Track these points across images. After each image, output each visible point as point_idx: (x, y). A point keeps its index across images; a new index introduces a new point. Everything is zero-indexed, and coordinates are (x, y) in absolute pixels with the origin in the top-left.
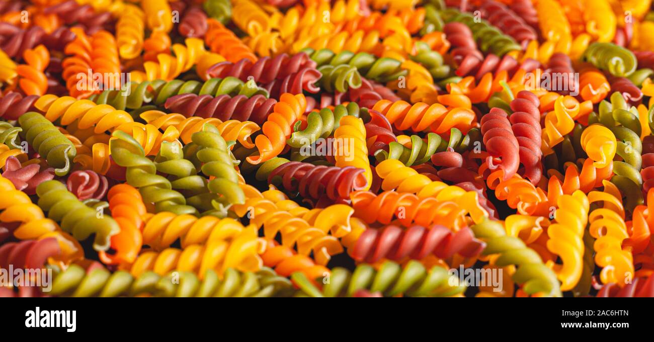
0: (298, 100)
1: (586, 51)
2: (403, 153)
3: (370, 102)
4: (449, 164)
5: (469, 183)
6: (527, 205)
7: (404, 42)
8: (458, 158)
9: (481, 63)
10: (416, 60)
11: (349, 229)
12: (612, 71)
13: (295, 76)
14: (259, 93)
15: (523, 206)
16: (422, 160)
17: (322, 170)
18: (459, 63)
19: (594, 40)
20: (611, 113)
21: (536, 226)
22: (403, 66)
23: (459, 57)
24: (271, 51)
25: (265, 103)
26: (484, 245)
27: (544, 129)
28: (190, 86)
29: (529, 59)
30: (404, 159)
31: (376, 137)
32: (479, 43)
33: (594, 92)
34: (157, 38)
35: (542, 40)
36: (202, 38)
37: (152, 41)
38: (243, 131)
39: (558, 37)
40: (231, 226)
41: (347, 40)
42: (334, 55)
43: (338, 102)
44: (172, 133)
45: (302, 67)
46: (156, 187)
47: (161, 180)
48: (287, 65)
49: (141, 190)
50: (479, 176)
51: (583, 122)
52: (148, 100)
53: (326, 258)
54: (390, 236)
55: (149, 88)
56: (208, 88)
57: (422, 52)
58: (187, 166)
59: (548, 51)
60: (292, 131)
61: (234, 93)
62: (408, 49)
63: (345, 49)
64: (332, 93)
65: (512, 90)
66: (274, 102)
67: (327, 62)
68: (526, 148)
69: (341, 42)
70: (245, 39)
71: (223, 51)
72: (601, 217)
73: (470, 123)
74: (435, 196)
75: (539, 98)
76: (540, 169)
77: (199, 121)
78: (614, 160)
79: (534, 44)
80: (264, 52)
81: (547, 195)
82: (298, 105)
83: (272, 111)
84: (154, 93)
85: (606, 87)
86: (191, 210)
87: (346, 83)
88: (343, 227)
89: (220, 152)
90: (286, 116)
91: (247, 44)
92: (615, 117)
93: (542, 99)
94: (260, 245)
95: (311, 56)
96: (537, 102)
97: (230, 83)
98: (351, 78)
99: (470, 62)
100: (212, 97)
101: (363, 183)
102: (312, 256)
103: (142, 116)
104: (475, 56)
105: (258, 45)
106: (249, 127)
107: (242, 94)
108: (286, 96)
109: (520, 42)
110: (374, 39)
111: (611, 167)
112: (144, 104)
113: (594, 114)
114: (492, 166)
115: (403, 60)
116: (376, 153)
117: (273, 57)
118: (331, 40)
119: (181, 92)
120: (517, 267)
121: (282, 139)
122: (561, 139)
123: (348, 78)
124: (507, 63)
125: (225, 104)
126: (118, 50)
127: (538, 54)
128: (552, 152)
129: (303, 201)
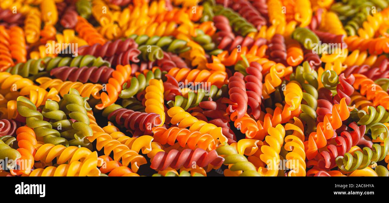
0: (126, 69)
1: (294, 32)
2: (184, 102)
3: (168, 68)
4: (209, 108)
5: (220, 119)
6: (251, 132)
7: (189, 29)
8: (214, 104)
9: (233, 41)
10: (196, 40)
11: (151, 150)
12: (306, 47)
13: (125, 53)
14: (104, 65)
15: (248, 133)
16: (194, 105)
17: (138, 114)
18: (221, 41)
19: (298, 24)
20: (302, 75)
21: (254, 146)
22: (188, 44)
23: (220, 38)
24: (113, 35)
25: (108, 70)
26: (224, 160)
27: (264, 84)
28: (66, 61)
29: (261, 38)
30: (183, 106)
31: (169, 91)
32: (233, 27)
33: (294, 61)
34: (48, 30)
35: (269, 25)
36: (74, 28)
37: (45, 32)
38: (94, 90)
39: (278, 23)
40: (84, 152)
41: (157, 28)
42: (149, 38)
43: (151, 66)
44: (53, 92)
45: (130, 47)
46: (44, 128)
47: (46, 123)
48: (121, 45)
49: (35, 130)
50: (226, 113)
51: (286, 79)
52: (42, 69)
53: (137, 168)
54: (172, 155)
55: (42, 62)
56: (75, 62)
57: (199, 35)
58: (61, 114)
59: (272, 31)
60: (122, 89)
61: (91, 64)
62: (192, 33)
63: (155, 34)
64: (147, 62)
65: (248, 59)
66: (113, 70)
67: (144, 43)
68: (252, 98)
69: (153, 29)
70: (98, 29)
71: (85, 37)
72: (291, 140)
73: (223, 81)
74: (198, 130)
75: (262, 65)
76: (260, 110)
77: (69, 84)
78: (301, 103)
79: (264, 28)
80: (110, 36)
81: (263, 126)
82: (126, 72)
83: (111, 76)
84: (45, 65)
85: (301, 58)
86: (63, 140)
87: (154, 56)
88: (147, 149)
89: (79, 106)
90: (118, 80)
91: (99, 32)
92: (304, 77)
93: (264, 66)
94: (99, 162)
95: (135, 39)
96: (261, 68)
97: (88, 59)
98: (158, 53)
99: (226, 41)
100: (77, 68)
101: (159, 122)
102: (130, 166)
103: (38, 80)
104: (230, 37)
105: (106, 31)
106: (98, 87)
107: (95, 66)
108: (119, 67)
109: (256, 27)
110: (173, 26)
111: (300, 107)
112: (39, 71)
113: (293, 75)
114: (231, 110)
115: (188, 40)
116: (168, 103)
117: (114, 39)
118: (148, 28)
119: (60, 65)
120: (243, 171)
121: (115, 94)
122: (274, 89)
123: (156, 53)
124: (247, 41)
125: (85, 72)
126: (25, 38)
127: (267, 34)
128: (269, 97)
129: (127, 131)
